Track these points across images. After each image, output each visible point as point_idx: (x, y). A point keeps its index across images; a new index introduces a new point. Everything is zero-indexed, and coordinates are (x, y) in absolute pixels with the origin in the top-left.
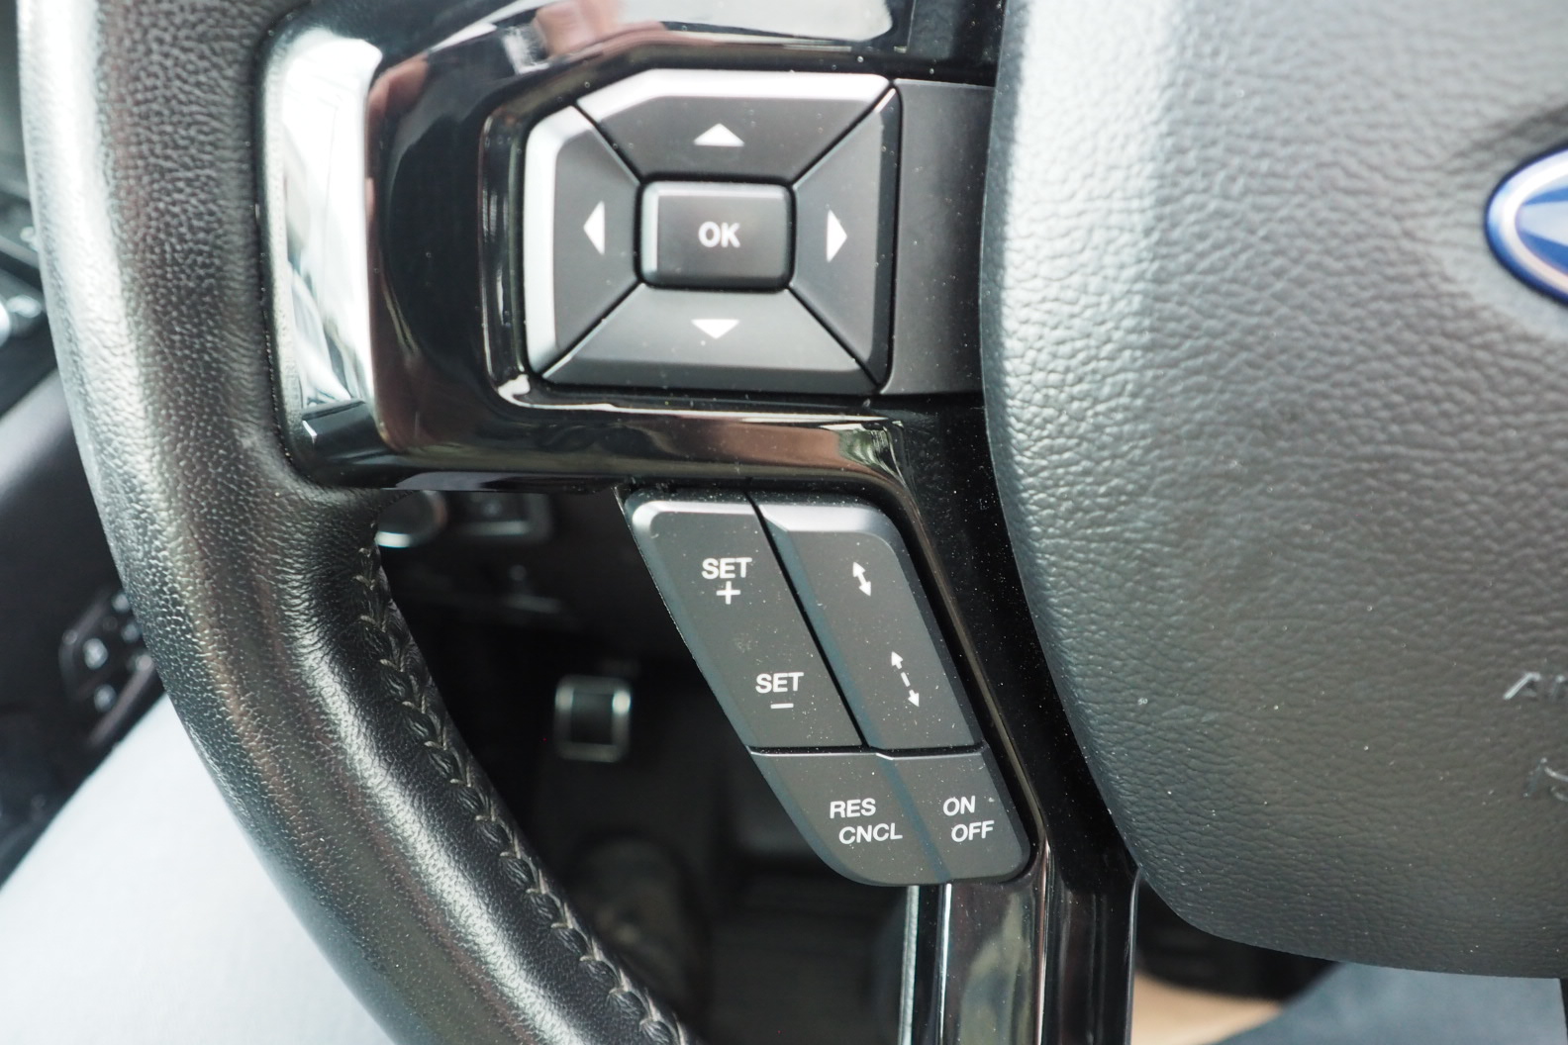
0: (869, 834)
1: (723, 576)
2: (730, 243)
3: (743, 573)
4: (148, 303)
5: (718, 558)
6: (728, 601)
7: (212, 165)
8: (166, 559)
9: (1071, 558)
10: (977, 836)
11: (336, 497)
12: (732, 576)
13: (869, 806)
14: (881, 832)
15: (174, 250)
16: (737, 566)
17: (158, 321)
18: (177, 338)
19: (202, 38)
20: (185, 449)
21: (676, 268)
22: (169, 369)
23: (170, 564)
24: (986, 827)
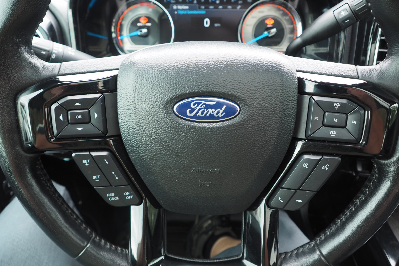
0: (114, 199)
1: (86, 162)
2: (80, 118)
3: (89, 162)
4: (2, 131)
5: (85, 160)
6: (87, 166)
7: (10, 113)
8: (7, 165)
9: (133, 157)
10: (131, 198)
11: (31, 155)
12: (87, 162)
13: (113, 195)
14: (116, 198)
15: (5, 124)
16: (88, 161)
17: (3, 134)
18: (6, 136)
19: (7, 97)
20: (8, 150)
21: (73, 122)
22: (5, 140)
23: (7, 166)
24: (132, 197)
